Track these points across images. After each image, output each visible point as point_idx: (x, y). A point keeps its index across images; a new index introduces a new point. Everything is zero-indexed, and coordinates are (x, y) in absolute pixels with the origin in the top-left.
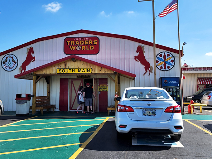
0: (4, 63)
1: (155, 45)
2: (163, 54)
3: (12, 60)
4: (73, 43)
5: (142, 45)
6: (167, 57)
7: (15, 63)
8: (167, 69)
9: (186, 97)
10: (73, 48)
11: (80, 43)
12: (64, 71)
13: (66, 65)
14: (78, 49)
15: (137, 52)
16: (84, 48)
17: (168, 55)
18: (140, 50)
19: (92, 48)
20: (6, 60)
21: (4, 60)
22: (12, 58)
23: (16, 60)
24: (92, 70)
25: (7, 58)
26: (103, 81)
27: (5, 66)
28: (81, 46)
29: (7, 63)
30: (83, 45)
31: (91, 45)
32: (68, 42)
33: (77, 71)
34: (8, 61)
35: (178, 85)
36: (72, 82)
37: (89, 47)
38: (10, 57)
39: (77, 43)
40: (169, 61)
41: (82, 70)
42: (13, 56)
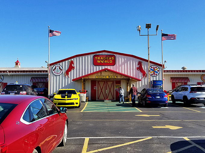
0: (54, 70)
1: (149, 62)
2: (153, 66)
3: (59, 69)
4: (99, 58)
5: (141, 61)
6: (155, 69)
7: (62, 70)
8: (155, 75)
9: (168, 92)
10: (99, 62)
11: (103, 59)
12: (100, 77)
13: (101, 74)
14: (102, 62)
15: (138, 65)
16: (106, 62)
17: (156, 67)
18: (140, 63)
19: (111, 61)
20: (55, 68)
21: (53, 68)
22: (59, 67)
23: (62, 68)
24: (116, 77)
25: (56, 67)
26: (118, 82)
27: (54, 72)
28: (104, 60)
29: (56, 70)
30: (105, 60)
31: (111, 60)
32: (96, 58)
33: (107, 77)
34: (57, 69)
35: (162, 85)
36: (98, 83)
37: (109, 61)
38: (58, 66)
39: (102, 58)
40: (157, 71)
41: (111, 76)
42: (60, 66)
